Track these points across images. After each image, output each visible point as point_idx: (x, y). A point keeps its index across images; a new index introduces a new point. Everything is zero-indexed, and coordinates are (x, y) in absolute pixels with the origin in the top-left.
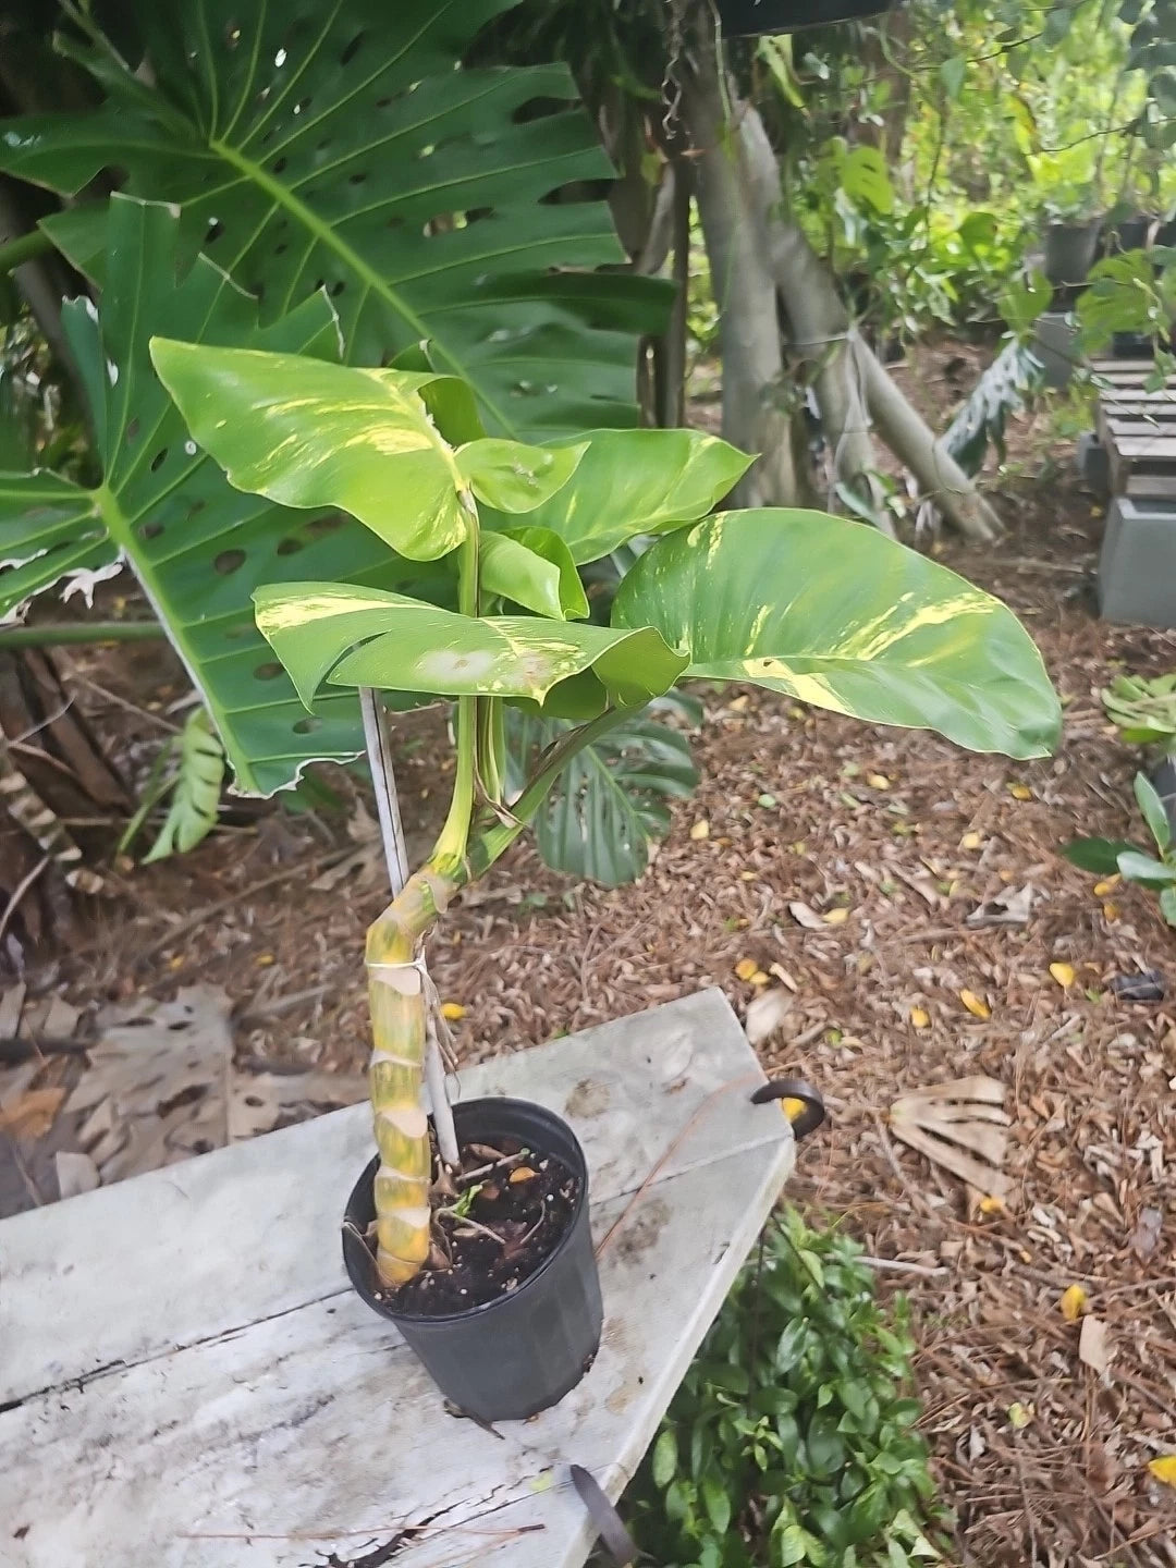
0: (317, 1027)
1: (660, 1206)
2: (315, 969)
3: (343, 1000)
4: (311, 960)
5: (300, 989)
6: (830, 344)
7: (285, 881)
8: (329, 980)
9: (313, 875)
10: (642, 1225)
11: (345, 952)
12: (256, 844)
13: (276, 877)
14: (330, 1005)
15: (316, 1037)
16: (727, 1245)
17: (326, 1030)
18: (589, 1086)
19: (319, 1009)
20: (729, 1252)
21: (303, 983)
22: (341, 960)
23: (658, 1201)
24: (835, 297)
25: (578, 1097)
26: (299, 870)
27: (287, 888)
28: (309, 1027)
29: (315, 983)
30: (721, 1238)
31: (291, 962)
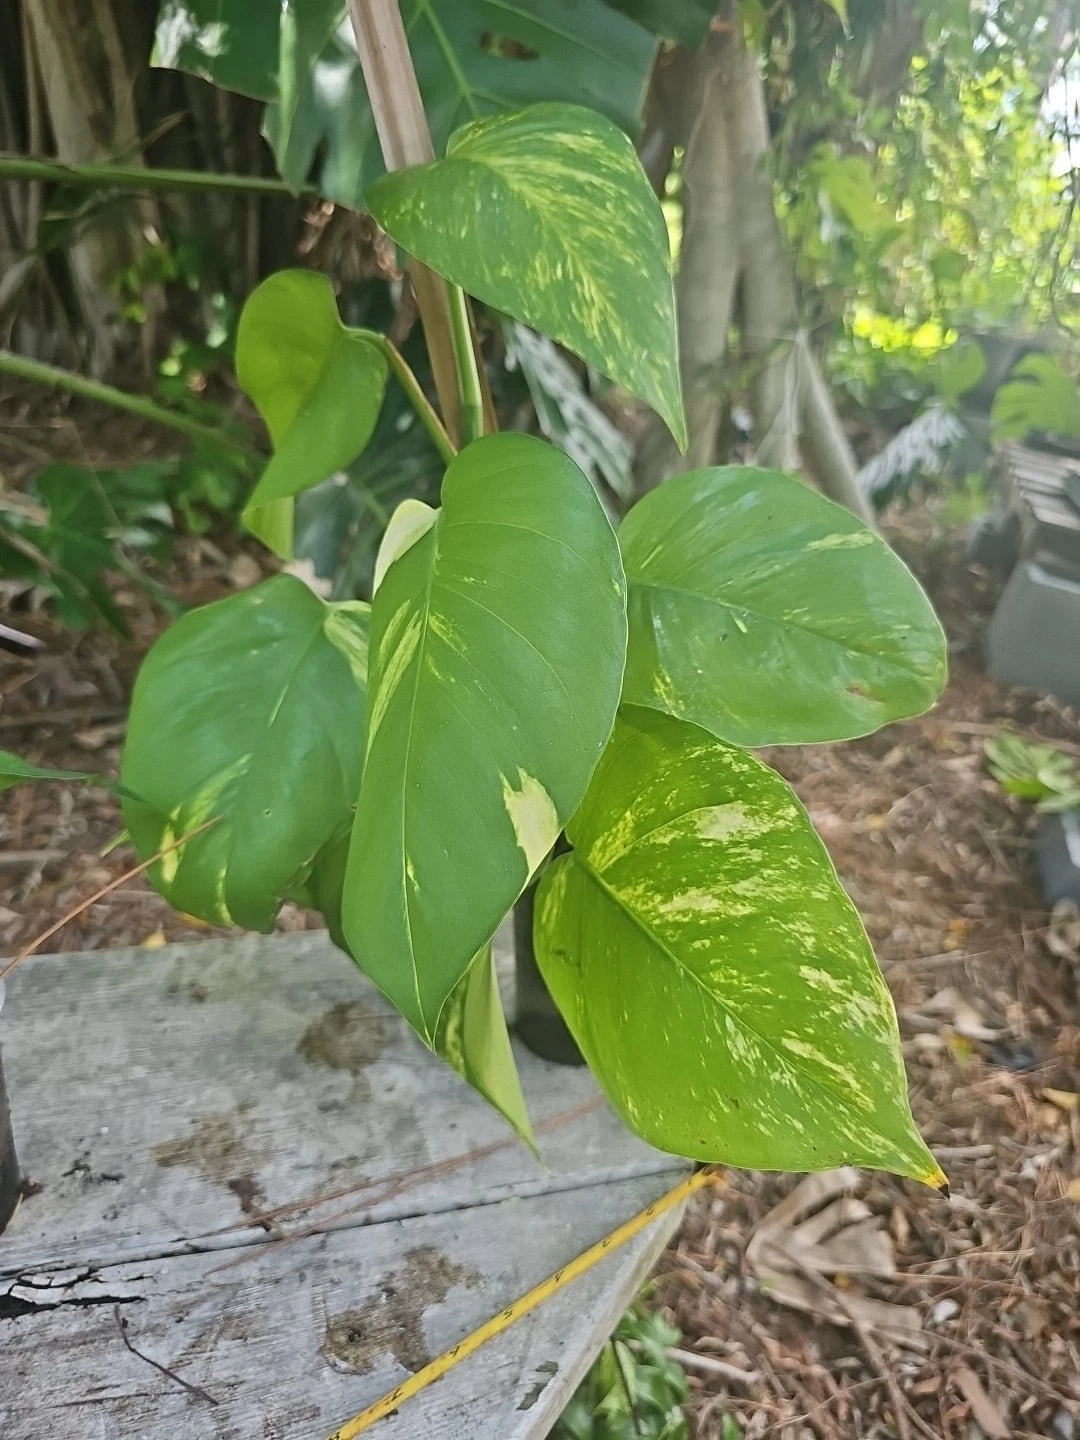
0: (26, 899)
1: (434, 1260)
2: (48, 830)
3: (70, 875)
4: (45, 820)
5: (23, 848)
6: (778, 342)
7: (46, 725)
8: (61, 846)
9: (79, 725)
10: (390, 1292)
11: (91, 820)
12: (26, 678)
14: (52, 875)
15: (21, 910)
16: (551, 1369)
17: (37, 905)
18: (353, 1014)
19: (36, 877)
20: (554, 1384)
21: (28, 842)
22: (84, 829)
23: (429, 1249)
24: (791, 298)
25: (329, 1030)
26: (66, 716)
27: (48, 734)
28: (16, 898)
29: (42, 847)
30: (541, 1351)
31: (21, 816)
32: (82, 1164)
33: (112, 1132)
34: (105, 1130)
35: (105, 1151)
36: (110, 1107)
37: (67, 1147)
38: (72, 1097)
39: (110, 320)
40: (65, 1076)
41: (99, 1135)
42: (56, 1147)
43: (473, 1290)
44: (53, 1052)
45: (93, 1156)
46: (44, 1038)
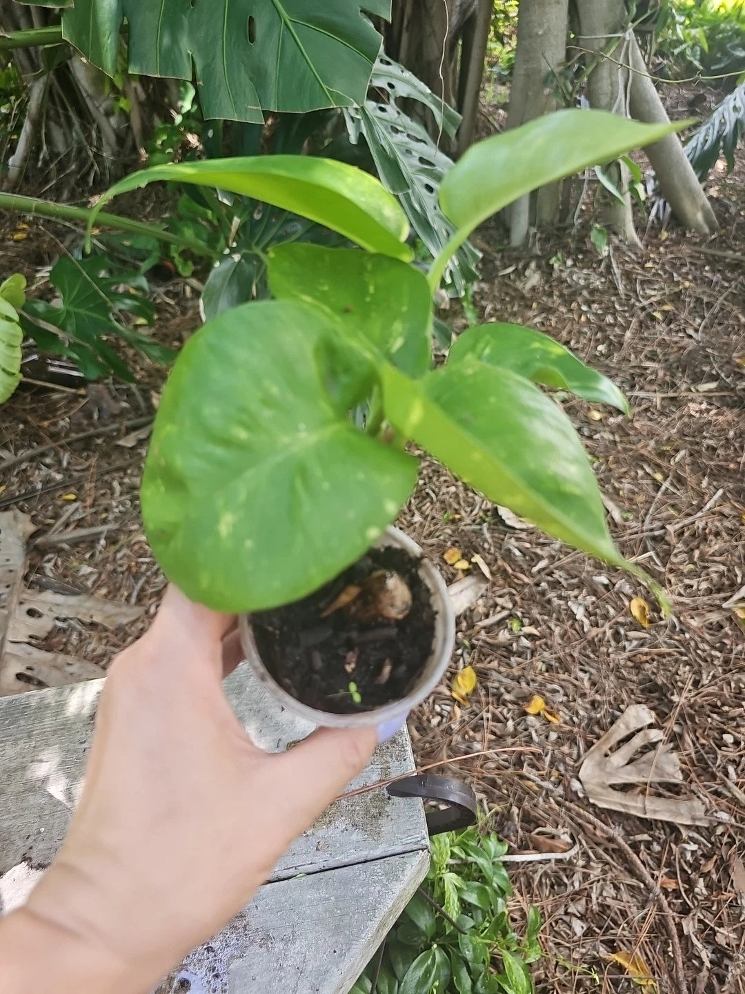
0: (98, 557)
2: (107, 510)
3: (123, 539)
5: (92, 525)
7: (99, 435)
8: (115, 520)
9: (121, 434)
12: (83, 403)
13: (92, 431)
14: (112, 540)
17: (105, 561)
19: (102, 542)
21: (95, 520)
22: (128, 506)
26: (112, 428)
27: (99, 441)
28: (92, 556)
29: (105, 522)
31: (89, 501)
32: (27, 856)
33: (48, 831)
34: (42, 830)
35: (41, 846)
36: (47, 812)
37: (19, 843)
38: (25, 805)
39: (108, 114)
40: (21, 789)
41: (39, 833)
42: (12, 843)
43: (264, 949)
44: (16, 770)
45: (34, 849)
46: (11, 760)
